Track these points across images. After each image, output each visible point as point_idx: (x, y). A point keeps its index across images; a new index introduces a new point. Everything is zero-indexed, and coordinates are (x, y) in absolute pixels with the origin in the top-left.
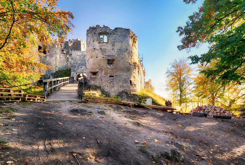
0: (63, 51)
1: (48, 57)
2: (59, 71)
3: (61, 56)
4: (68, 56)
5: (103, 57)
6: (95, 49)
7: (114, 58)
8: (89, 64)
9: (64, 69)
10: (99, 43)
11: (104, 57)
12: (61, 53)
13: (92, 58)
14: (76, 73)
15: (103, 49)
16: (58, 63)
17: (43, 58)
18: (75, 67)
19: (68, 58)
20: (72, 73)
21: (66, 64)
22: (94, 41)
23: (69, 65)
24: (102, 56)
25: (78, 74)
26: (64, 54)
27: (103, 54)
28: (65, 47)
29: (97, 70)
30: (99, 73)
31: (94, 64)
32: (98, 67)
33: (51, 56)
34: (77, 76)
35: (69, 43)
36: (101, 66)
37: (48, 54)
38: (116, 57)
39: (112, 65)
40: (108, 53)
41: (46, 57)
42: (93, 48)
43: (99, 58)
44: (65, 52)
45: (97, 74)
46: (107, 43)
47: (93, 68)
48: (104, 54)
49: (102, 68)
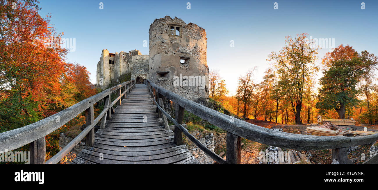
0: (125, 60)
1: (115, 66)
2: (123, 75)
3: (124, 64)
4: (128, 63)
5: (175, 54)
6: (163, 42)
7: (189, 57)
8: (155, 62)
9: (126, 73)
10: (169, 35)
11: (176, 52)
12: (124, 62)
13: (159, 54)
14: (136, 75)
15: (175, 43)
16: (121, 69)
17: (112, 67)
18: (135, 70)
19: (129, 65)
20: (132, 75)
21: (127, 69)
22: (162, 33)
23: (129, 70)
24: (174, 52)
25: (137, 76)
26: (126, 62)
27: (175, 49)
28: (126, 57)
29: (167, 70)
30: (170, 74)
31: (162, 62)
32: (168, 65)
33: (117, 65)
34: (136, 78)
35: (129, 54)
36: (173, 64)
37: (115, 64)
38: (191, 55)
39: (186, 65)
40: (181, 49)
41: (114, 67)
42: (160, 41)
43: (170, 54)
44: (126, 61)
45: (167, 75)
46: (180, 37)
47: (161, 67)
48: (177, 50)
49: (174, 67)
